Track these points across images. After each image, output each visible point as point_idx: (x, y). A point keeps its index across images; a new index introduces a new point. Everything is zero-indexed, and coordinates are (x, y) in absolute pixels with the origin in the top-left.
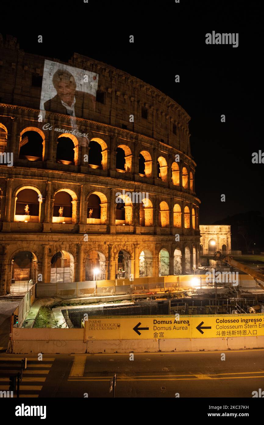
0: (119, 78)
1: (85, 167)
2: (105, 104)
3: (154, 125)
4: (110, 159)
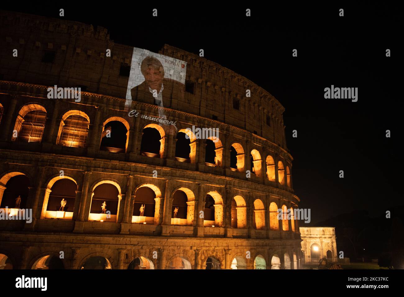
0: (210, 69)
1: (171, 160)
2: (195, 95)
3: (247, 116)
4: (199, 151)
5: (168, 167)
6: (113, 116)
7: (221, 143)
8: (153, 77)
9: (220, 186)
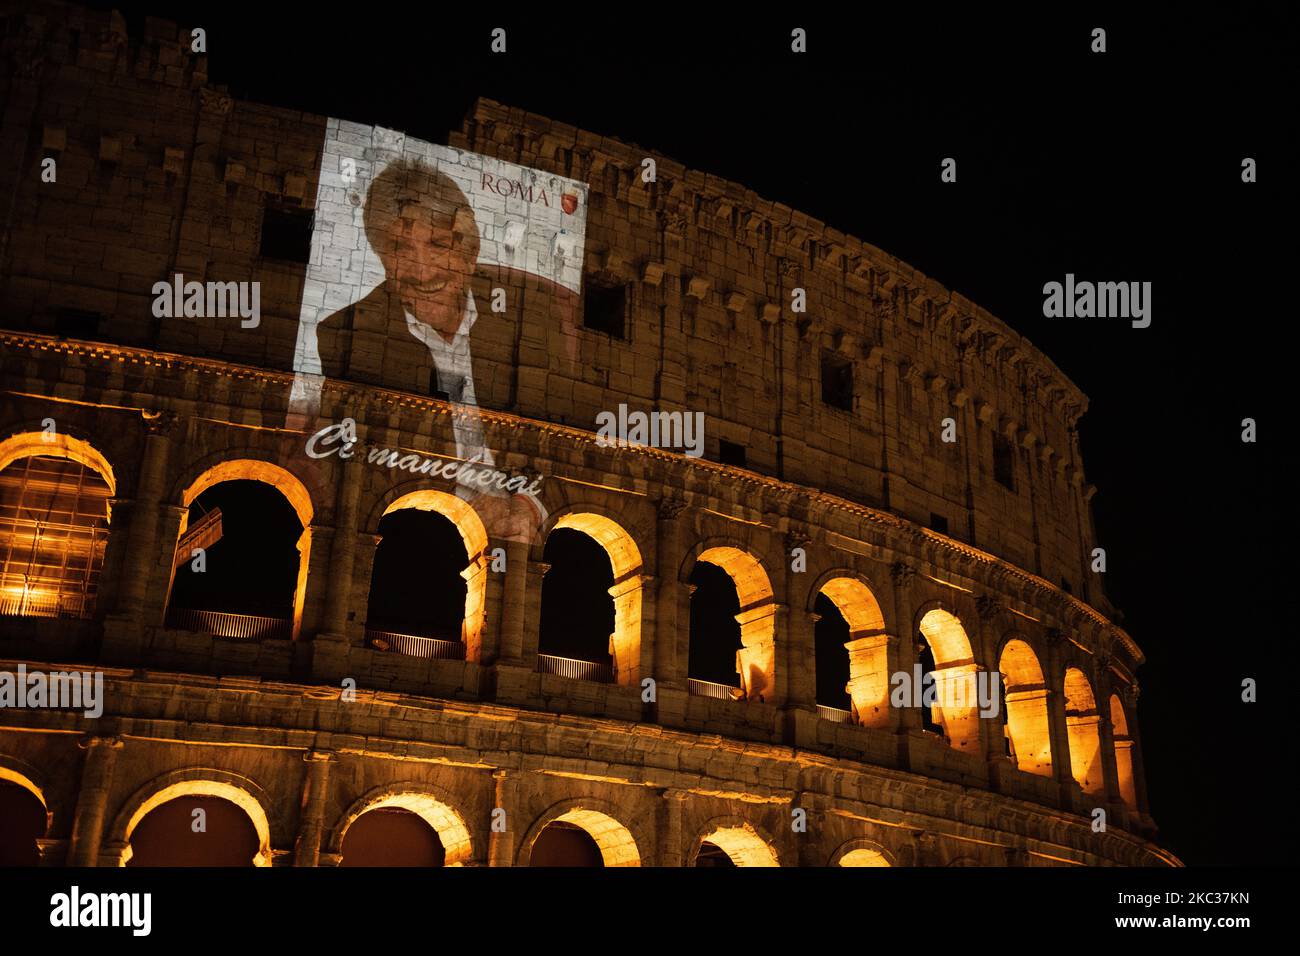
0: (702, 214)
1: (518, 670)
2: (630, 342)
3: (892, 444)
4: (656, 623)
5: (502, 704)
6: (230, 458)
7: (766, 579)
8: (426, 262)
9: (765, 801)
